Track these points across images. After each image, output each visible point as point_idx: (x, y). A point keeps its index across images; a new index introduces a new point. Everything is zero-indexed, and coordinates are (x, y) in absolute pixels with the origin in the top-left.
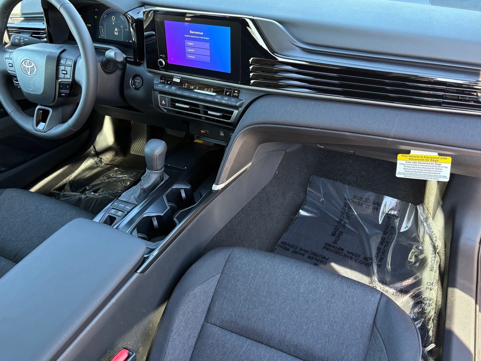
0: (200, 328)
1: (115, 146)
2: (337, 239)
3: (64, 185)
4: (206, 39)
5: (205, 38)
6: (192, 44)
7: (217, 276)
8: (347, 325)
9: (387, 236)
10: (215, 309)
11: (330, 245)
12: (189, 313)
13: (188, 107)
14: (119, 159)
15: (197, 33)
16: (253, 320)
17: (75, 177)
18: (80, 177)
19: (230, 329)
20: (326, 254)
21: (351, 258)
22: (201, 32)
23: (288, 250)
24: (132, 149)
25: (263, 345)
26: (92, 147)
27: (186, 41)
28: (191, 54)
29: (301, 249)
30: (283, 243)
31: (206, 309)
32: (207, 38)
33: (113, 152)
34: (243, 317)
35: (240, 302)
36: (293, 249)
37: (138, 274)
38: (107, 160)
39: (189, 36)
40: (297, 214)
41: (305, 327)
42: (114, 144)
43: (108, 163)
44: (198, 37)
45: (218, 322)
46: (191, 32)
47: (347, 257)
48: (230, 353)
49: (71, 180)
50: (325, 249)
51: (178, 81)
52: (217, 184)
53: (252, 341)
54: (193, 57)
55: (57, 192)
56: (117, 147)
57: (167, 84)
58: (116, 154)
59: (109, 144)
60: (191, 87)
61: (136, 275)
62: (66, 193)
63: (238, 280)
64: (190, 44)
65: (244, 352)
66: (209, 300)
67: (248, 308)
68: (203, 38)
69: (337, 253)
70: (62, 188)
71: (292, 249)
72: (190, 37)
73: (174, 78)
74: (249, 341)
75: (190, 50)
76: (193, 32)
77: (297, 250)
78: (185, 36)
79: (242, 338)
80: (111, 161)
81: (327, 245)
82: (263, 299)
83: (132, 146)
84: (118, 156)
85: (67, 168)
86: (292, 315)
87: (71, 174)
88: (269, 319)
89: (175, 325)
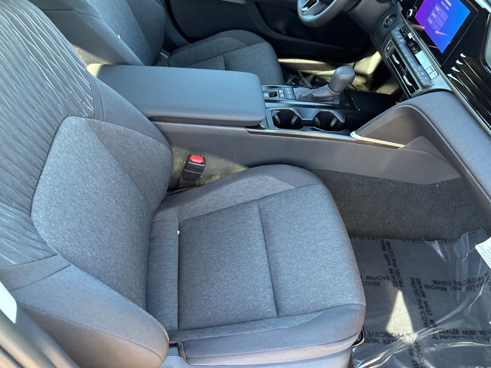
0: (251, 199)
1: (370, 76)
2: (433, 288)
3: (309, 74)
7: (292, 186)
8: (314, 289)
9: (479, 334)
10: (268, 200)
11: (419, 282)
12: (254, 185)
13: (398, 63)
14: (365, 89)
16: (276, 226)
17: (322, 75)
18: (325, 77)
19: (262, 217)
20: (407, 283)
21: (421, 307)
23: (384, 250)
24: (380, 89)
25: (264, 243)
26: (353, 64)
28: (432, 18)
29: (394, 260)
30: (388, 243)
31: (265, 195)
33: (364, 81)
34: (274, 218)
35: (284, 211)
36: (389, 254)
37: (246, 130)
38: (355, 82)
40: (429, 241)
41: (293, 261)
42: (370, 74)
43: (354, 85)
44: (446, 6)
45: (261, 207)
47: (419, 303)
48: (246, 225)
49: (317, 75)
50: (411, 280)
51: (410, 37)
52: (356, 133)
53: (263, 234)
55: (301, 75)
56: (371, 79)
57: (402, 35)
58: (366, 84)
59: (367, 71)
60: (414, 48)
61: (243, 129)
62: (305, 80)
63: (298, 201)
64: (437, 9)
65: (252, 233)
66: (272, 193)
67: (283, 218)
69: (416, 292)
70: (306, 75)
71: (387, 252)
73: (409, 34)
74: (261, 233)
75: (433, 14)
77: (390, 258)
79: (261, 227)
80: (358, 86)
81: (418, 280)
82: (295, 223)
83: (383, 87)
84: (366, 86)
85: (322, 65)
86: (296, 248)
87: (321, 71)
88: (284, 235)
89: (240, 181)
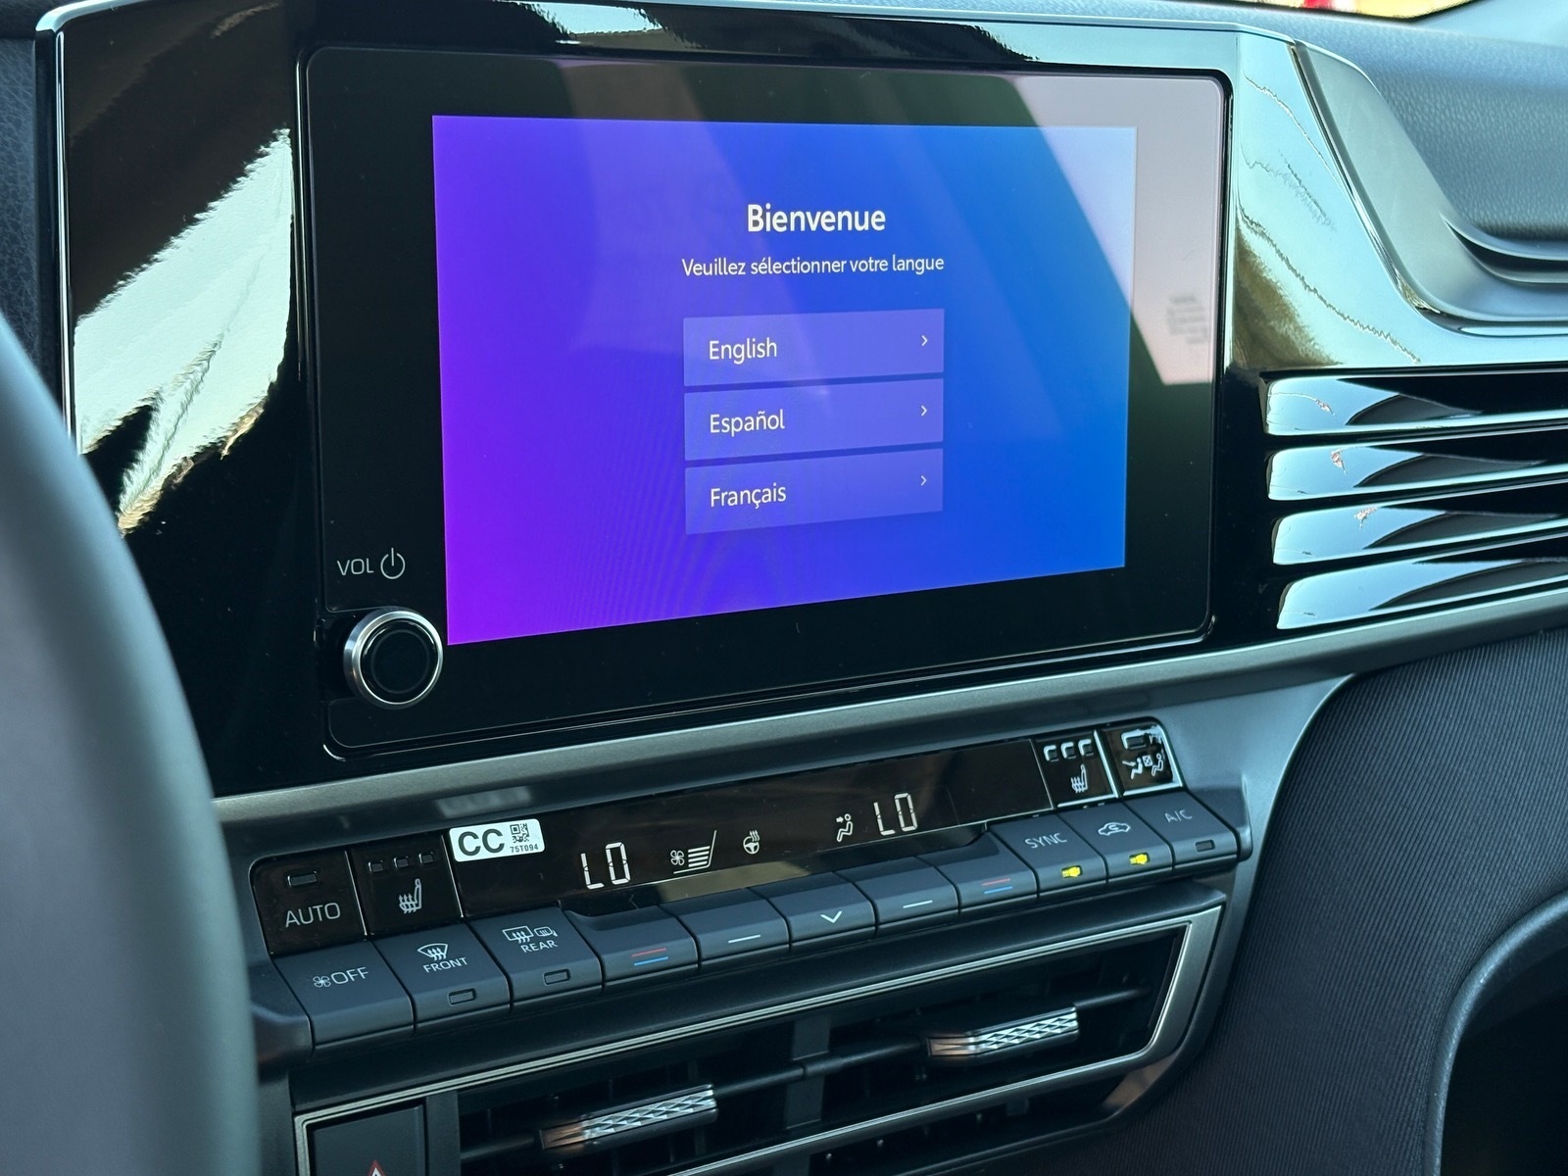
4: (911, 273)
5: (903, 265)
6: (767, 348)
13: (703, 1101)
15: (825, 220)
22: (862, 206)
27: (691, 326)
28: (744, 461)
32: (921, 266)
39: (735, 269)
44: (836, 266)
46: (758, 219)
51: (522, 838)
54: (769, 496)
60: (677, 858)
64: (742, 353)
68: (883, 264)
72: (749, 278)
73: (455, 834)
75: (732, 426)
76: (778, 221)
78: (693, 268)
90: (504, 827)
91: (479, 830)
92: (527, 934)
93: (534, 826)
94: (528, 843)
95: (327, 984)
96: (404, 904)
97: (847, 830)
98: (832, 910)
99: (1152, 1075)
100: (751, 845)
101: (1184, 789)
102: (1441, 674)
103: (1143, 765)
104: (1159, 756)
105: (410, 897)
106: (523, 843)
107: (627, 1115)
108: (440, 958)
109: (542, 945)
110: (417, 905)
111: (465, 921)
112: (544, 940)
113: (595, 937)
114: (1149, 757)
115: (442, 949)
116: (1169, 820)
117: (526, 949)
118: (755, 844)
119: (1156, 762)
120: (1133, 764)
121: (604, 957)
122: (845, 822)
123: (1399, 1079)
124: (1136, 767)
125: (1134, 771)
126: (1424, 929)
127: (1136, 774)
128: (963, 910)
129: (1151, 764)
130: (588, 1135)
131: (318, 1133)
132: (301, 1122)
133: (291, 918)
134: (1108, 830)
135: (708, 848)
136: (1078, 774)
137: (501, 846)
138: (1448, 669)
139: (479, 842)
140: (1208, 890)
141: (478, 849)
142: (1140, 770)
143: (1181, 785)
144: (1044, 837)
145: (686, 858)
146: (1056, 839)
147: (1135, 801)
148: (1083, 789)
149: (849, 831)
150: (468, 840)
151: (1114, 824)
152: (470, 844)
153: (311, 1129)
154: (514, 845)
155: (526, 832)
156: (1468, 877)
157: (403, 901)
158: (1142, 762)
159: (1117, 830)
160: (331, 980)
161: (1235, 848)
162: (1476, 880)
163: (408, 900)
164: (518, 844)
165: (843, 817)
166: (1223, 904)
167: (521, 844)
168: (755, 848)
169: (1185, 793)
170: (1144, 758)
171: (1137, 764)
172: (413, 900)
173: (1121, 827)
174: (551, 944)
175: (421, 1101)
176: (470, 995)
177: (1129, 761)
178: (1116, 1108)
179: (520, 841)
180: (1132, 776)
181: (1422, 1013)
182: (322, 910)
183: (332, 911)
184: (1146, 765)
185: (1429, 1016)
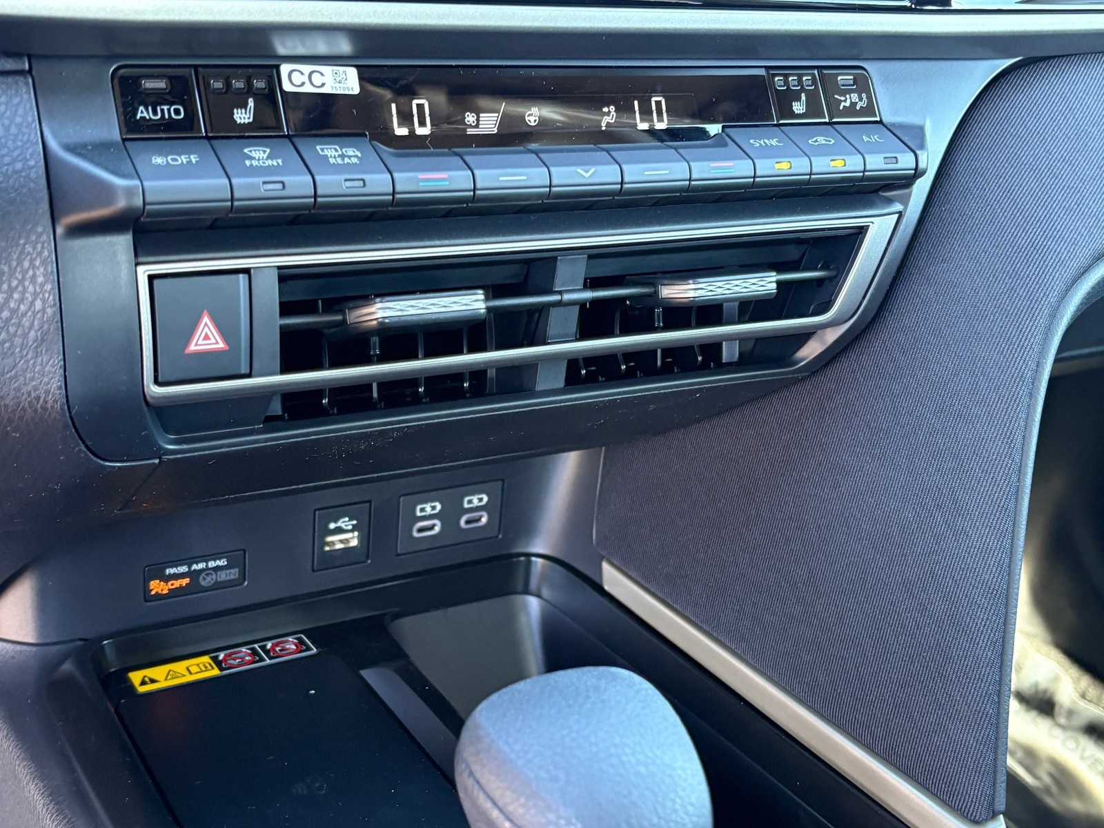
13: (475, 302)
60: (470, 118)
90: (327, 69)
91: (306, 68)
92: (336, 150)
93: (352, 73)
94: (345, 86)
95: (163, 162)
96: (238, 116)
97: (611, 118)
98: (587, 167)
99: (832, 336)
100: (532, 118)
101: (881, 122)
102: (1086, 65)
103: (851, 100)
104: (864, 96)
105: (243, 111)
106: (342, 85)
107: (412, 304)
108: (261, 158)
109: (346, 160)
110: (249, 118)
111: (288, 137)
112: (349, 157)
113: (391, 161)
114: (856, 95)
115: (265, 152)
116: (865, 141)
117: (332, 161)
118: (535, 118)
119: (861, 99)
120: (843, 98)
121: (396, 175)
122: (609, 112)
123: (1018, 347)
124: (845, 101)
125: (843, 104)
126: (1051, 240)
127: (844, 106)
128: (693, 183)
129: (857, 100)
130: (380, 314)
131: (156, 282)
132: (143, 272)
133: (142, 112)
134: (816, 141)
135: (497, 115)
136: (799, 99)
137: (323, 85)
138: (1092, 62)
139: (305, 78)
140: (890, 201)
141: (303, 84)
142: (848, 104)
143: (879, 120)
144: (766, 141)
145: (478, 120)
146: (774, 142)
147: (840, 126)
148: (801, 112)
149: (612, 119)
150: (295, 75)
151: (822, 138)
152: (297, 79)
153: (151, 278)
154: (334, 85)
155: (345, 77)
156: (1089, 206)
157: (238, 113)
158: (850, 98)
159: (824, 142)
160: (167, 160)
161: (914, 166)
162: (1095, 210)
163: (242, 113)
164: (338, 85)
165: (609, 108)
166: (900, 214)
167: (340, 85)
168: (535, 121)
169: (881, 125)
170: (852, 95)
171: (846, 99)
172: (246, 113)
173: (826, 141)
174: (355, 160)
175: (246, 271)
176: (279, 186)
177: (840, 96)
178: (803, 360)
179: (339, 83)
180: (841, 108)
181: (1042, 299)
182: (169, 110)
183: (177, 112)
184: (853, 101)
185: (1046, 303)
